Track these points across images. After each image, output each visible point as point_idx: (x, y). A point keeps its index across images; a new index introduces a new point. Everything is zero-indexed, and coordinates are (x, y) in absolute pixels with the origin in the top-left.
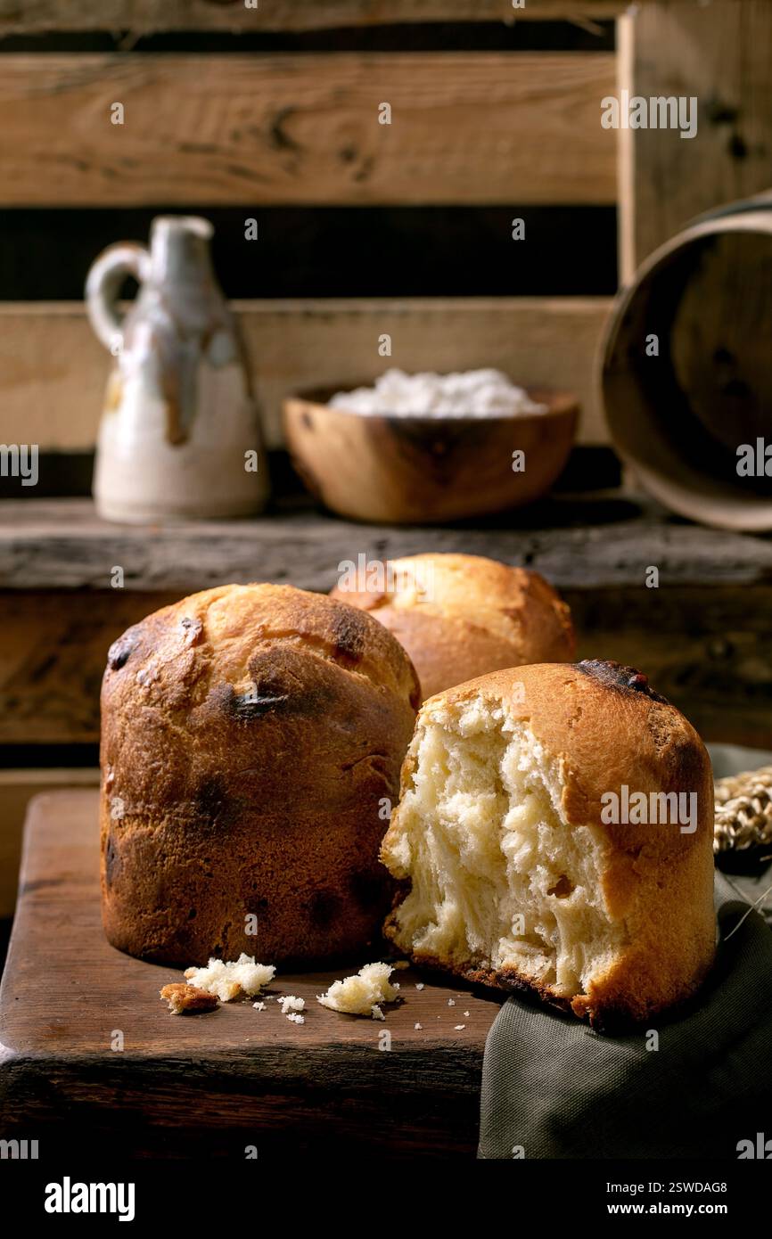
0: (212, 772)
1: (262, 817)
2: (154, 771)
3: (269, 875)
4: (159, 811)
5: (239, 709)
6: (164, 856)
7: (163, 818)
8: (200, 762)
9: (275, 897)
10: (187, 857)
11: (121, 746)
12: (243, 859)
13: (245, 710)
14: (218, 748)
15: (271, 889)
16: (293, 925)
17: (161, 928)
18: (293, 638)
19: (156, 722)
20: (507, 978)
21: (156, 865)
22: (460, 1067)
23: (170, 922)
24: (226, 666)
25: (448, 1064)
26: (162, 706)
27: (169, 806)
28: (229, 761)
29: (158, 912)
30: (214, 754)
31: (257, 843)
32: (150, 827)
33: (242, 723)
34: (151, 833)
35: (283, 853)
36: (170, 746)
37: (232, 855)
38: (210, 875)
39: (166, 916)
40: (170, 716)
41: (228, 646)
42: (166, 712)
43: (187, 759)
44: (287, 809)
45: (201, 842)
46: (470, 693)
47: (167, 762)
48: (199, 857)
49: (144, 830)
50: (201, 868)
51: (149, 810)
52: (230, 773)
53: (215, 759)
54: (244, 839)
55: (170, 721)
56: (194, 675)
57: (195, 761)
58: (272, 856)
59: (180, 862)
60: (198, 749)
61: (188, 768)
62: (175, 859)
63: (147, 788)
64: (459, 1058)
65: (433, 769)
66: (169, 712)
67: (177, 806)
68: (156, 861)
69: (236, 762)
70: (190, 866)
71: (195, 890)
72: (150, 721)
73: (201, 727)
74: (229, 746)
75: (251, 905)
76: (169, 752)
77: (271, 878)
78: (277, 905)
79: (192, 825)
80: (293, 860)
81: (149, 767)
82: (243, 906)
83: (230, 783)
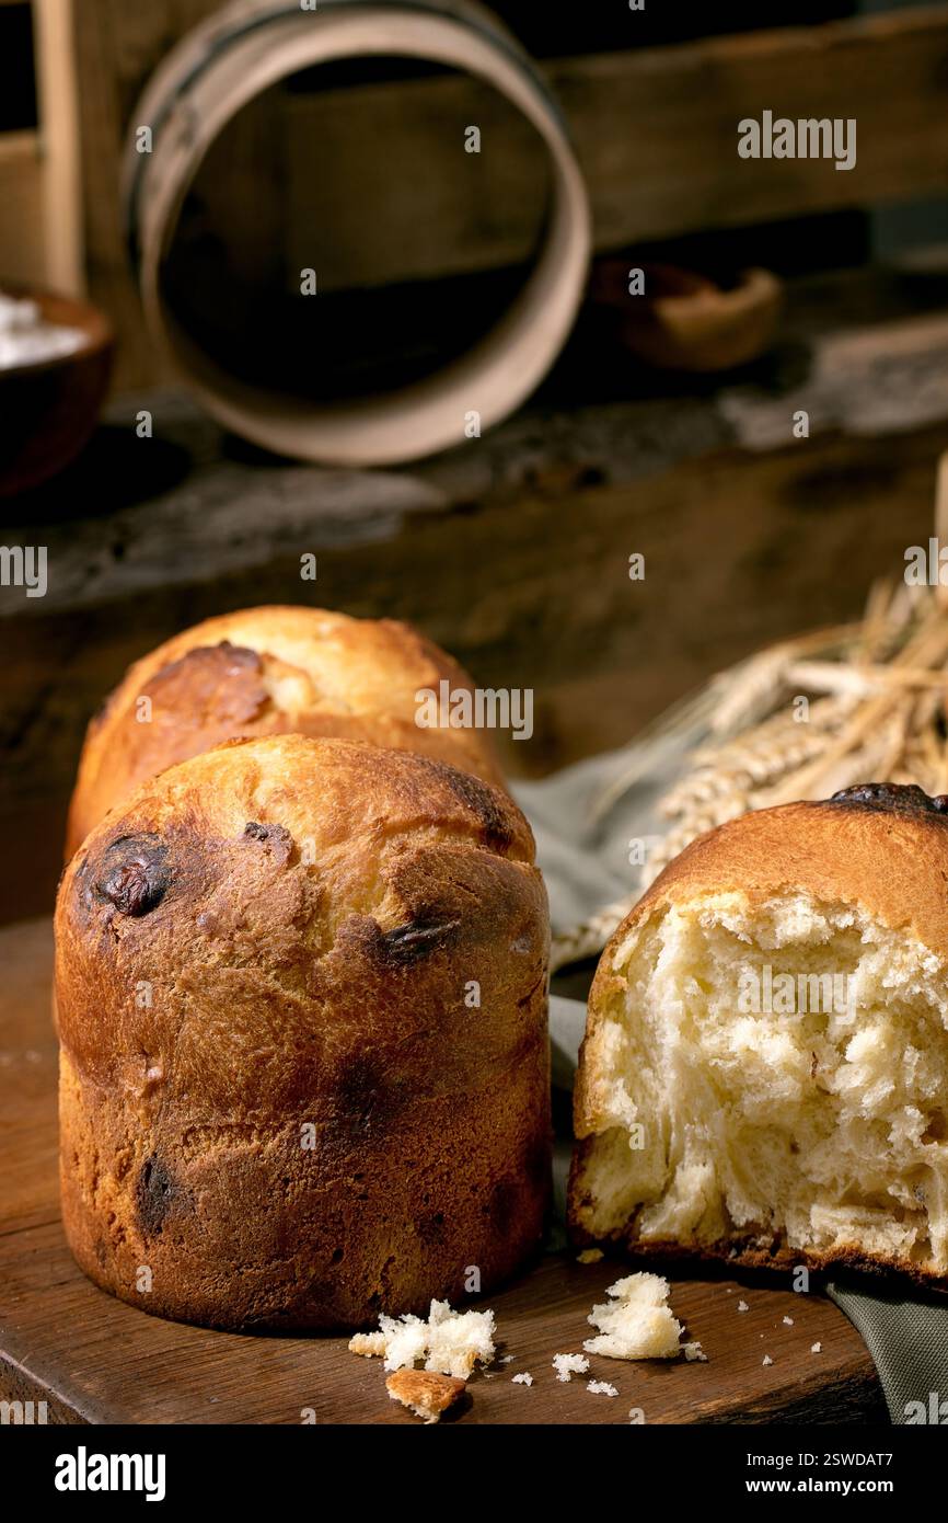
0: (359, 1049)
1: (434, 1100)
2: (262, 1061)
3: (445, 1177)
4: (276, 1118)
5: (392, 952)
6: (286, 1181)
7: (282, 1126)
8: (334, 1037)
9: (452, 1207)
10: (327, 1178)
11: (178, 1029)
12: (411, 1164)
13: (402, 953)
14: (366, 1013)
15: (448, 1198)
16: (472, 1240)
17: (283, 1284)
18: (425, 829)
19: (254, 991)
20: (854, 1263)
21: (271, 1196)
22: (853, 1406)
23: (298, 1274)
24: (350, 889)
25: (838, 1408)
26: (259, 964)
27: (294, 1107)
28: (385, 1029)
29: (275, 1263)
30: (359, 1022)
31: (429, 1137)
32: (256, 1143)
33: (399, 972)
34: (260, 1152)
35: (461, 1143)
36: (285, 1020)
37: (397, 1162)
38: (364, 1197)
39: (292, 1265)
40: (276, 978)
41: (340, 858)
42: (267, 972)
43: (314, 1037)
44: (465, 1080)
45: (349, 1152)
46: (781, 887)
47: (282, 1044)
48: (346, 1174)
49: (243, 1147)
50: (350, 1189)
51: (255, 1117)
52: (388, 1046)
53: (362, 1031)
54: (411, 1136)
55: (278, 985)
56: (308, 913)
57: (329, 1039)
58: (448, 1150)
59: (314, 1187)
60: (330, 1019)
61: (319, 1049)
62: (306, 1184)
63: (250, 1085)
64: (849, 1394)
65: (688, 990)
66: (274, 972)
67: (306, 1106)
68: (271, 1191)
69: (395, 1029)
70: (331, 1190)
71: (341, 1222)
72: (242, 989)
73: (337, 987)
74: (382, 1007)
75: (422, 1226)
76: (283, 1030)
77: (447, 1182)
78: (454, 1217)
79: (332, 1130)
80: (473, 1150)
81: (251, 1055)
82: (412, 1229)
83: (389, 1061)
